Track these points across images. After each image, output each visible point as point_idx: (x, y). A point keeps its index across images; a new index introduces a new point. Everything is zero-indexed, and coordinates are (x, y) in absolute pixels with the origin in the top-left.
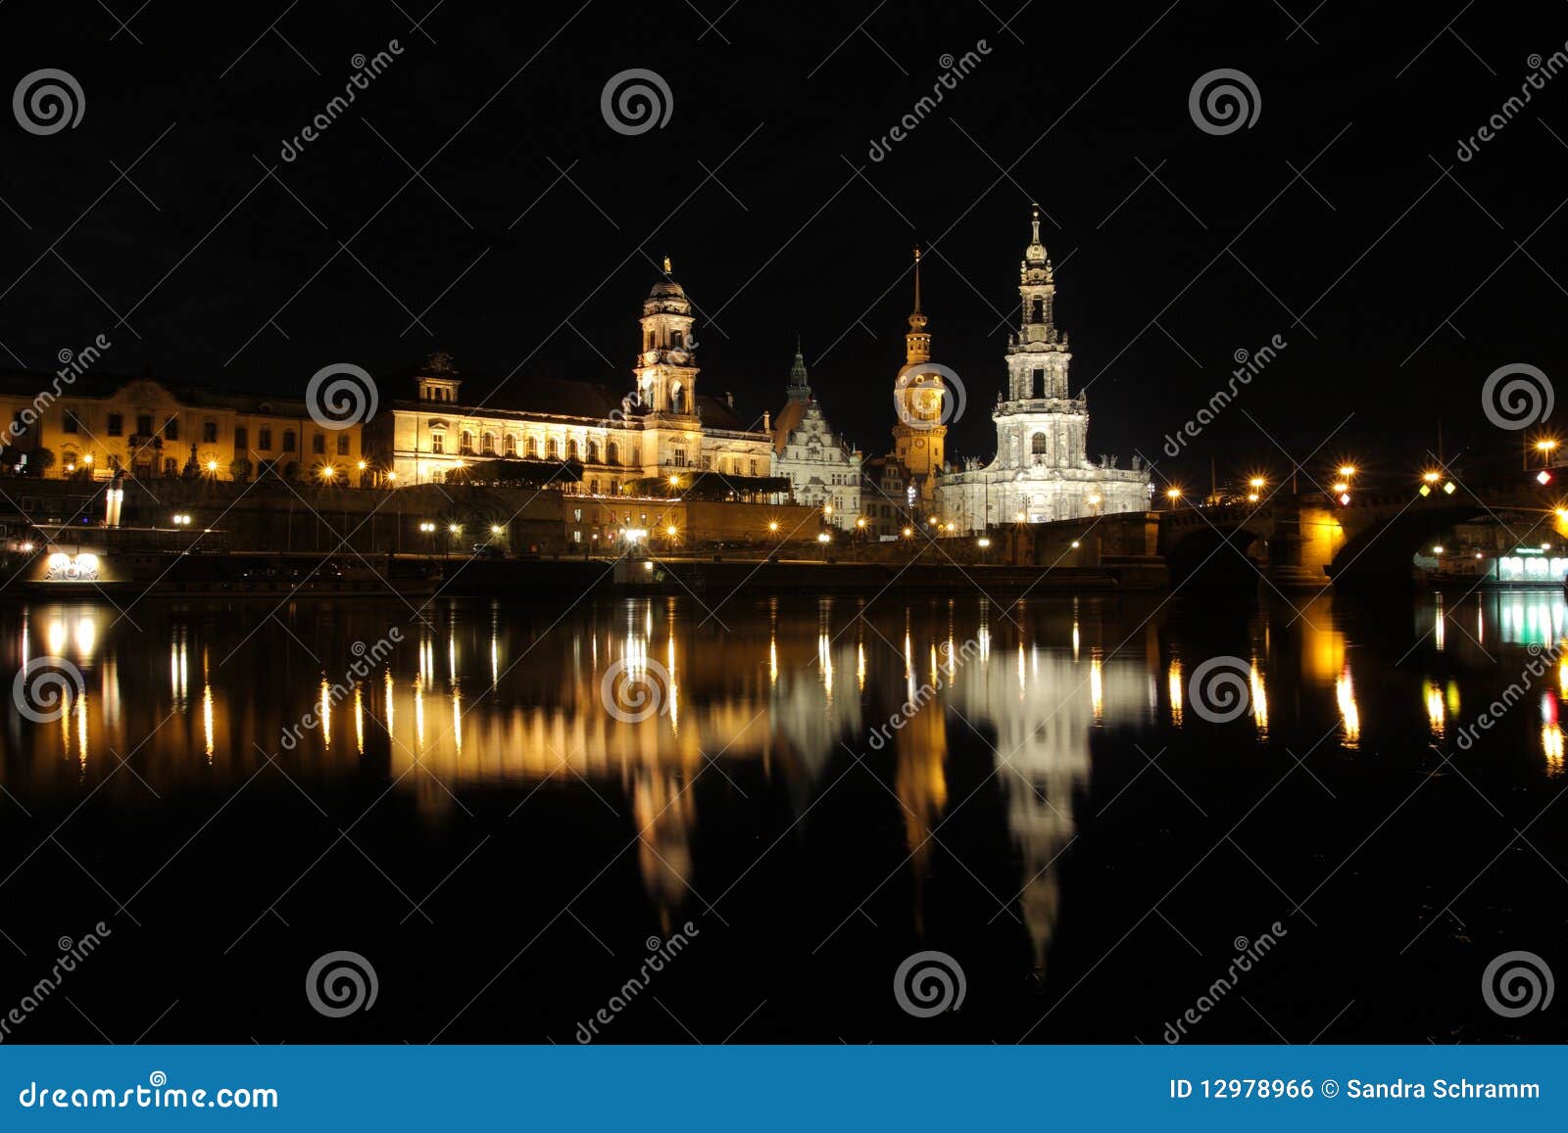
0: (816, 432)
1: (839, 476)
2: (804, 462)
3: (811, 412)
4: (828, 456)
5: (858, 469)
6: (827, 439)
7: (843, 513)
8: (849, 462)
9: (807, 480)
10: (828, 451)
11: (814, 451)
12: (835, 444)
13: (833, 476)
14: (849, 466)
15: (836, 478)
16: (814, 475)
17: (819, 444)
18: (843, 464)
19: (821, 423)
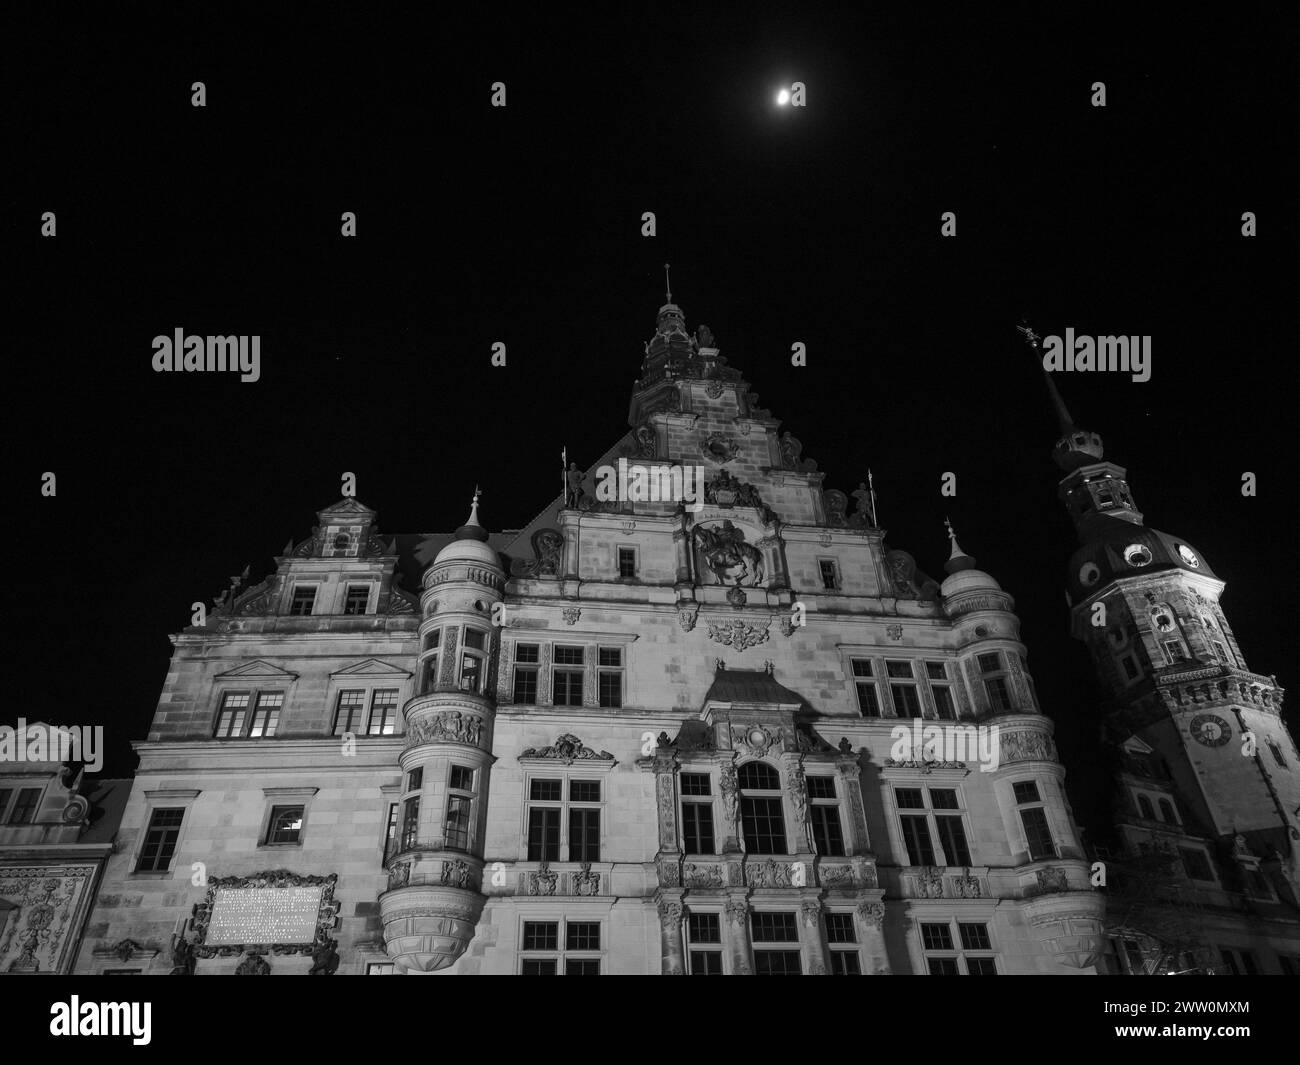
0: (732, 467)
1: (898, 668)
2: (672, 597)
3: (698, 390)
4: (812, 571)
5: (997, 623)
6: (795, 494)
7: (971, 889)
8: (939, 600)
9: (703, 682)
10: (804, 553)
11: (728, 541)
12: (838, 515)
13: (861, 667)
14: (949, 620)
15: (881, 685)
16: (738, 660)
17: (750, 512)
18: (910, 607)
19: (755, 432)
